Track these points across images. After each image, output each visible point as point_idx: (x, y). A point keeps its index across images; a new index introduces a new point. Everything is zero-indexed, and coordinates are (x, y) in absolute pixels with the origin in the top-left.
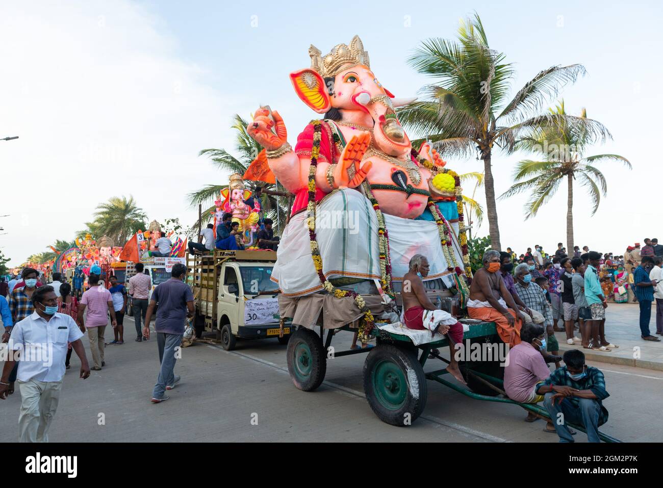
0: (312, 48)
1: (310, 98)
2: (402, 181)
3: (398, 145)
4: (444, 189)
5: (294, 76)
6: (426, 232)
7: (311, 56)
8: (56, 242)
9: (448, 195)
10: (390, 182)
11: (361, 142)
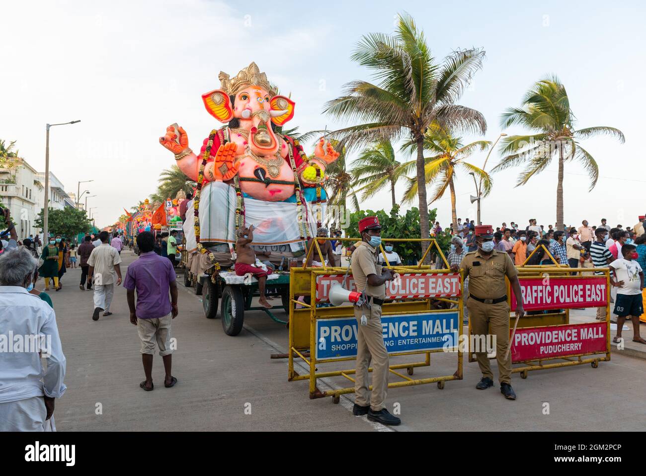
0: (221, 73)
1: (216, 112)
2: (261, 175)
3: (263, 149)
4: (308, 178)
5: (204, 97)
6: (284, 211)
7: (221, 80)
8: (139, 203)
9: (311, 182)
10: (252, 175)
11: (228, 150)
